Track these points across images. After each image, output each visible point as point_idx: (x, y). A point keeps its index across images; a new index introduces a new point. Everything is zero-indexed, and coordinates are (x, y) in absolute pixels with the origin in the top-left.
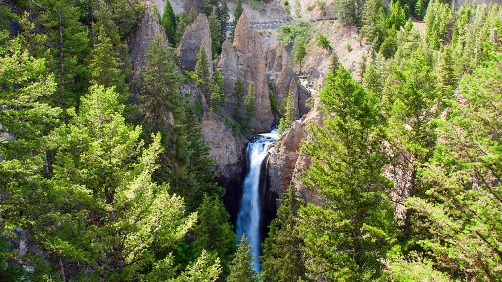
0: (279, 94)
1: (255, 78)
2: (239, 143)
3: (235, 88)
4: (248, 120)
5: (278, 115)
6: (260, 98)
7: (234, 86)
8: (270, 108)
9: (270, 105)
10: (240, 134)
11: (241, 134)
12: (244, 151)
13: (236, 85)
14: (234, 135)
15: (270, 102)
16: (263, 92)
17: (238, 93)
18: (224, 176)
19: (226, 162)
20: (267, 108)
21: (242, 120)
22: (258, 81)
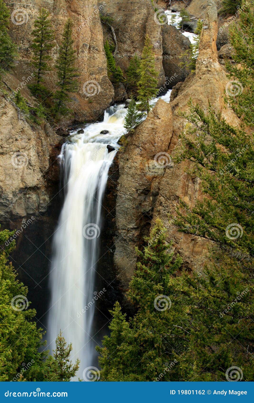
0: (124, 42)
1: (76, 12)
2: (44, 143)
3: (34, 33)
4: (62, 96)
5: (122, 86)
6: (86, 52)
7: (33, 28)
8: (105, 73)
9: (105, 65)
10: (45, 126)
11: (48, 125)
12: (54, 160)
13: (36, 26)
14: (33, 128)
15: (106, 59)
16: (92, 39)
17: (42, 42)
18: (14, 212)
19: (17, 184)
20: (100, 71)
21: (49, 95)
22: (81, 17)
